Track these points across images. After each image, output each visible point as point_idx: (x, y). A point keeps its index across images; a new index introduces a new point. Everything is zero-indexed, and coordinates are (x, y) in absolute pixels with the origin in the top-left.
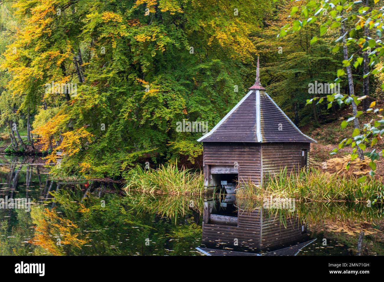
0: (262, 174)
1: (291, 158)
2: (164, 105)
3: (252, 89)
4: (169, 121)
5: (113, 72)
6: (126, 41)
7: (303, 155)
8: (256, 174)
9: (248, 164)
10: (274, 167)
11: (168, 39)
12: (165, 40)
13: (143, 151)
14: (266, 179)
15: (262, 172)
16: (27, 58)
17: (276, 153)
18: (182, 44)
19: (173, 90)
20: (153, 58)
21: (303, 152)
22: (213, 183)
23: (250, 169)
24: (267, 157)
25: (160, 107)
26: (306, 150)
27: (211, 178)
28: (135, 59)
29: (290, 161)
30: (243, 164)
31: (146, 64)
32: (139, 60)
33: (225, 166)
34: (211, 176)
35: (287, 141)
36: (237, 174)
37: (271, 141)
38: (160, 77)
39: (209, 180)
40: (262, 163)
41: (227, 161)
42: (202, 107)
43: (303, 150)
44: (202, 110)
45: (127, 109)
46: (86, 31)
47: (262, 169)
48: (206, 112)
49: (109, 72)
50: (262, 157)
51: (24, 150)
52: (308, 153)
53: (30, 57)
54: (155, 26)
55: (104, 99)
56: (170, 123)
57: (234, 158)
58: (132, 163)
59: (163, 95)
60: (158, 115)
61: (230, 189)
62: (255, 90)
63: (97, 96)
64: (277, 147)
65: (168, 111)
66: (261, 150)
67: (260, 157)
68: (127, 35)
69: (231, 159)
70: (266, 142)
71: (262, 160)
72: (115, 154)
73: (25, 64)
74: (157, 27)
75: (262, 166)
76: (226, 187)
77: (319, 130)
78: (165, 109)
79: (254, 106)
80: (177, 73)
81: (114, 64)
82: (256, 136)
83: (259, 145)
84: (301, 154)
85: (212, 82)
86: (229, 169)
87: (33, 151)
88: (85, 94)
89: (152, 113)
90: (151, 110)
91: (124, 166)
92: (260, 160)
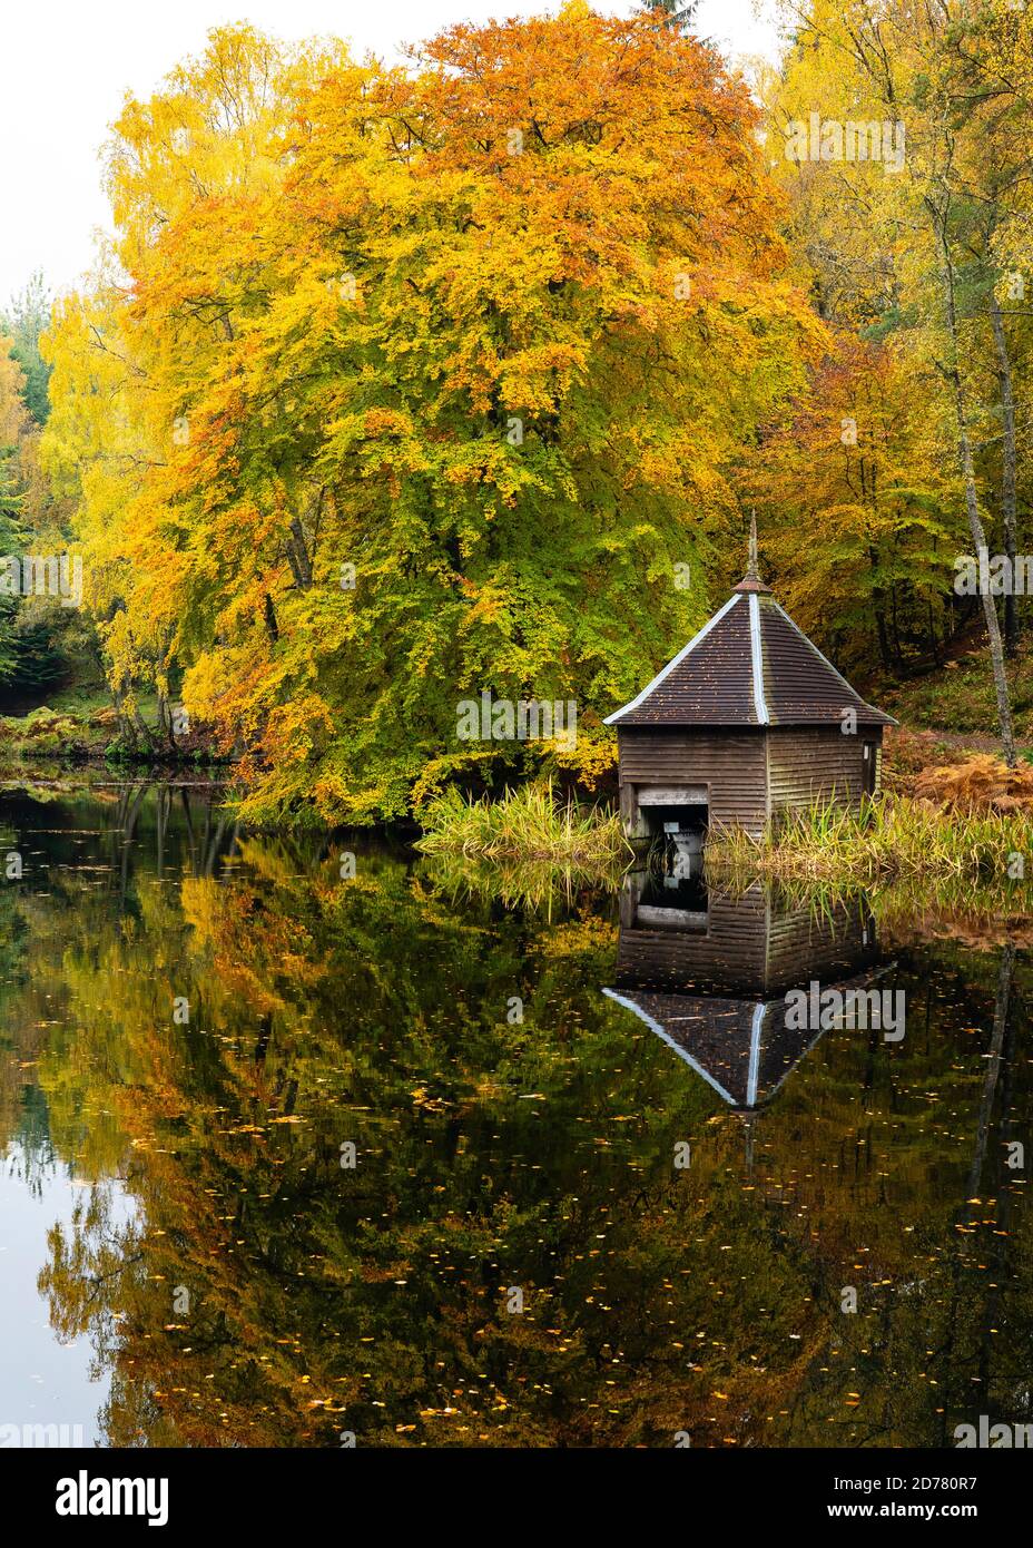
0: (769, 806)
1: (839, 764)
2: (513, 641)
3: (738, 592)
4: (526, 683)
5: (392, 559)
6: (422, 483)
7: (866, 757)
8: (754, 806)
9: (733, 781)
10: (797, 786)
11: (527, 477)
12: (517, 479)
13: (464, 756)
14: (780, 818)
15: (769, 799)
16: (176, 530)
17: (803, 752)
18: (557, 485)
19: (536, 600)
20: (490, 523)
21: (866, 748)
22: (642, 829)
23: (738, 793)
24: (780, 761)
25: (506, 646)
26: (873, 746)
27: (639, 817)
28: (445, 525)
29: (835, 772)
30: (720, 781)
31: (470, 535)
32: (454, 528)
33: (674, 786)
34: (639, 810)
35: (829, 722)
36: (705, 807)
37: (791, 723)
38: (505, 565)
39: (635, 821)
40: (769, 778)
41: (679, 774)
42: (609, 645)
43: (866, 743)
44: (609, 652)
45: (424, 649)
46: (327, 458)
47: (770, 791)
48: (618, 658)
49: (378, 556)
50: (769, 762)
51: (151, 751)
52: (879, 751)
53: (184, 525)
54: (494, 441)
55: (368, 626)
56: (529, 688)
57: (696, 767)
58: (438, 784)
59: (514, 615)
60: (501, 669)
61: (687, 843)
62: (746, 593)
63: (351, 618)
64: (803, 737)
65: (523, 654)
66: (767, 746)
67: (764, 763)
68: (426, 466)
69: (689, 767)
70: (777, 723)
71: (769, 770)
72: (394, 762)
73: (173, 545)
74: (497, 445)
75: (770, 785)
76: (676, 839)
77: (897, 695)
78: (517, 649)
79: (746, 633)
80: (546, 555)
81: (395, 536)
82: (753, 710)
83: (761, 731)
84: (863, 754)
85: (634, 581)
86: (684, 793)
87: (172, 752)
88: (319, 613)
89: (486, 663)
90: (483, 651)
91: (418, 791)
92: (764, 771)
